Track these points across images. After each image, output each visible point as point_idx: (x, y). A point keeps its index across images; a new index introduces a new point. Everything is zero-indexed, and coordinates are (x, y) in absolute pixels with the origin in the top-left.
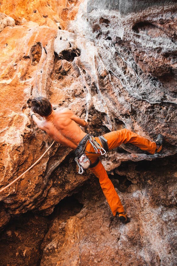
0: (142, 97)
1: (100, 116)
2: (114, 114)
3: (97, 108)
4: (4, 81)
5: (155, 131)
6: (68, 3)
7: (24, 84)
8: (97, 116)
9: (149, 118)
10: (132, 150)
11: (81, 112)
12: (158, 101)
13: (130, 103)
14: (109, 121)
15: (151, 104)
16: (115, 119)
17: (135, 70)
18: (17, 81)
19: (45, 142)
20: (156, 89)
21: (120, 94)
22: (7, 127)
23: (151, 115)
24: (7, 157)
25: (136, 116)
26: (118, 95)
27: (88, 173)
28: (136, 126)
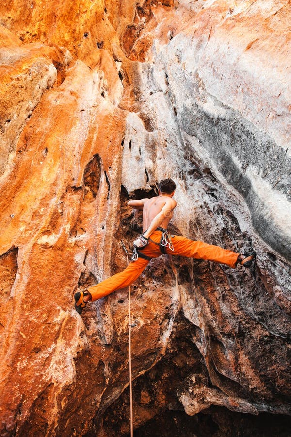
0: (259, 318)
1: (189, 327)
2: (210, 328)
3: (187, 315)
4: (44, 239)
5: (269, 372)
6: (138, 15)
7: (75, 244)
8: (185, 326)
9: (263, 351)
10: (230, 389)
11: (162, 317)
12: (282, 334)
13: (238, 318)
14: (204, 341)
15: (270, 334)
16: (212, 336)
17: (252, 270)
18: (65, 241)
19: (104, 362)
20: (280, 314)
21: (224, 297)
22: (53, 346)
23: (268, 347)
24: (53, 407)
25: (243, 340)
26: (221, 298)
27: (157, 405)
28: (242, 356)
